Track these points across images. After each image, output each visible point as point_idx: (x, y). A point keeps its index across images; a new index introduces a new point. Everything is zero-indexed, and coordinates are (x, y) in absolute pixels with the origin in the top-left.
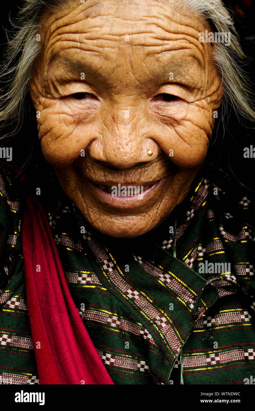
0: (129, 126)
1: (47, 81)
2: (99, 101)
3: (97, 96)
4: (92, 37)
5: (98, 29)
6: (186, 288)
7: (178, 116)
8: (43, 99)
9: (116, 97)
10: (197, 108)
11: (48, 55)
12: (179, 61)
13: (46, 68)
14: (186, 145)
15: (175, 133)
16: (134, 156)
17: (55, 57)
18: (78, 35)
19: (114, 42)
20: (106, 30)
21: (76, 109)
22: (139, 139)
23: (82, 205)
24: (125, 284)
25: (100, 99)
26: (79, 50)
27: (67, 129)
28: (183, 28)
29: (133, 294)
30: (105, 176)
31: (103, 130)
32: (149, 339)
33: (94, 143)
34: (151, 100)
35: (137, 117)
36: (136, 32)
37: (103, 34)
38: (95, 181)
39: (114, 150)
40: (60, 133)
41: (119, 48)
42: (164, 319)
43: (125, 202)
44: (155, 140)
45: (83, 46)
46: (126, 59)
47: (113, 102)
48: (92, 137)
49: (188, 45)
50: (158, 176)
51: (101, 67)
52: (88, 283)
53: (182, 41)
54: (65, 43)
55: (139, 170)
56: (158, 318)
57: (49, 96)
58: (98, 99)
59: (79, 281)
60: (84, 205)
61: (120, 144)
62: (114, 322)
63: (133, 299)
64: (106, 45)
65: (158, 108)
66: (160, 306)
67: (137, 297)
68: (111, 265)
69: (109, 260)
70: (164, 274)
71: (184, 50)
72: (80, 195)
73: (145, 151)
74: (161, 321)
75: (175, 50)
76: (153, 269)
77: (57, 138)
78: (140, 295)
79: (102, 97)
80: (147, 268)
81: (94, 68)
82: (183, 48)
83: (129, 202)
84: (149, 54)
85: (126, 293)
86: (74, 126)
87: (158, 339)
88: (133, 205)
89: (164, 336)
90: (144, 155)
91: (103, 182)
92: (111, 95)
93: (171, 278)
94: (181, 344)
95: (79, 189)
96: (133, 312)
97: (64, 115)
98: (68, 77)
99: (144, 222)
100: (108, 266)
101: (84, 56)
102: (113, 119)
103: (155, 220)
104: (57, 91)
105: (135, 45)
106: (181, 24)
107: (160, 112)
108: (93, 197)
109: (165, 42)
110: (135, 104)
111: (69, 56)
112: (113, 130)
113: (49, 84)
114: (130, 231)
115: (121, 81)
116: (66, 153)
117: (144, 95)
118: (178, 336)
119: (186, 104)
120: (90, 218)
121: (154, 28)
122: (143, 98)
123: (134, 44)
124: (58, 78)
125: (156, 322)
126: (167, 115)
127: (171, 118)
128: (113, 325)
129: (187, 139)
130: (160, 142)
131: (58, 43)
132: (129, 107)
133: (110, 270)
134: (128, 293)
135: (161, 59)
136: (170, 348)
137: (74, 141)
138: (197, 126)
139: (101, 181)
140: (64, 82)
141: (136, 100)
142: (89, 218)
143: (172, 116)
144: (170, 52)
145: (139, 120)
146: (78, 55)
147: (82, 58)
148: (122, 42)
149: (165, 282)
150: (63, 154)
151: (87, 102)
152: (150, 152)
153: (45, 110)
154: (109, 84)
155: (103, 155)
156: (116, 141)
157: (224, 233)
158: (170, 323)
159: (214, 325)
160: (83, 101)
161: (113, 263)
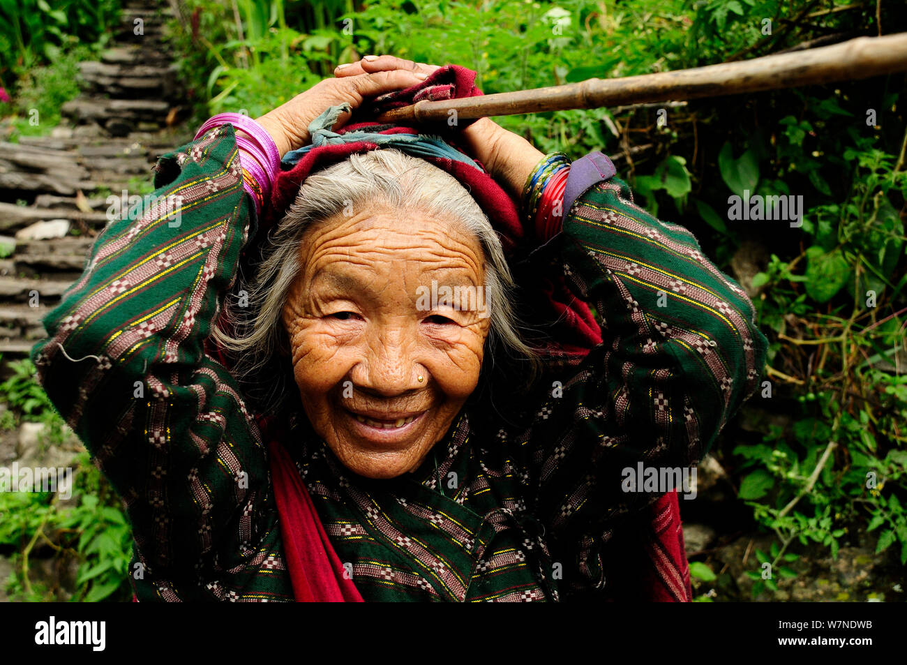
0: (399, 349)
1: (308, 299)
2: (365, 321)
3: (363, 315)
4: (364, 250)
5: (371, 241)
6: (460, 527)
7: (452, 339)
8: (300, 320)
9: (385, 316)
10: (470, 332)
11: (311, 270)
12: (455, 279)
13: (308, 284)
14: (460, 371)
15: (447, 357)
16: (404, 380)
17: (319, 272)
18: (348, 248)
19: (387, 256)
20: (379, 243)
21: (339, 329)
22: (409, 363)
23: (335, 440)
24: (394, 531)
25: (366, 319)
26: (348, 263)
27: (329, 350)
28: (459, 246)
29: (404, 542)
30: (367, 403)
31: (368, 353)
32: (429, 589)
33: (358, 367)
34: (422, 322)
35: (407, 339)
36: (413, 246)
37: (376, 247)
38: (354, 410)
39: (382, 373)
40: (320, 355)
41: (393, 262)
42: (441, 565)
43: (387, 436)
44: (425, 366)
45: (353, 258)
46: (399, 275)
47: (381, 322)
48: (356, 360)
49: (464, 264)
50: (425, 407)
51: (372, 282)
52: (353, 534)
53: (459, 259)
54: (332, 256)
55: (406, 399)
56: (435, 564)
57: (309, 315)
58: (364, 320)
59: (343, 533)
60: (337, 440)
61: (389, 367)
62: (388, 574)
63: (405, 547)
64: (379, 258)
65: (429, 330)
66: (435, 551)
67: (409, 544)
68: (376, 511)
69: (373, 507)
70: (434, 514)
71: (460, 269)
72: (332, 429)
73: (415, 376)
74: (439, 567)
75: (451, 267)
76: (421, 511)
77: (316, 361)
78: (412, 541)
79: (368, 317)
80: (413, 510)
81: (363, 282)
82: (459, 266)
83: (392, 436)
84: (425, 270)
85: (397, 541)
86: (336, 347)
87: (439, 588)
88: (395, 439)
89: (445, 584)
90: (414, 381)
91: (364, 411)
92: (380, 315)
93: (444, 518)
94: (466, 589)
95: (332, 422)
96: (407, 560)
97: (326, 335)
98: (333, 293)
99: (405, 459)
100: (373, 513)
101: (354, 269)
102: (381, 340)
103: (416, 457)
104: (318, 309)
105: (411, 260)
106: (458, 242)
107: (431, 334)
108: (348, 430)
109: (442, 258)
110: (405, 325)
111: (336, 270)
112: (381, 352)
113: (310, 302)
114: (389, 470)
115: (392, 299)
116: (325, 377)
117: (415, 316)
118: (460, 582)
119: (460, 328)
120: (343, 456)
121: (430, 243)
122: (413, 319)
123: (409, 258)
124: (322, 294)
125: (434, 569)
126: (439, 337)
127: (444, 341)
128: (388, 578)
129: (461, 364)
130: (431, 367)
131: (324, 257)
132: (399, 328)
133: (376, 517)
134: (399, 541)
135: (437, 276)
136: (454, 595)
137: (335, 364)
138: (471, 350)
139: (361, 410)
140: (328, 299)
141: (406, 320)
142: (341, 456)
143: (446, 339)
144: (447, 269)
145: (409, 343)
146: (347, 269)
147: (352, 272)
148: (396, 256)
149: (438, 524)
150: (321, 378)
151: (351, 323)
152: (420, 378)
153: (304, 331)
154: (378, 301)
155: (370, 380)
156: (385, 364)
157: (486, 469)
158: (448, 568)
159: (489, 569)
160: (348, 322)
161: (378, 509)
